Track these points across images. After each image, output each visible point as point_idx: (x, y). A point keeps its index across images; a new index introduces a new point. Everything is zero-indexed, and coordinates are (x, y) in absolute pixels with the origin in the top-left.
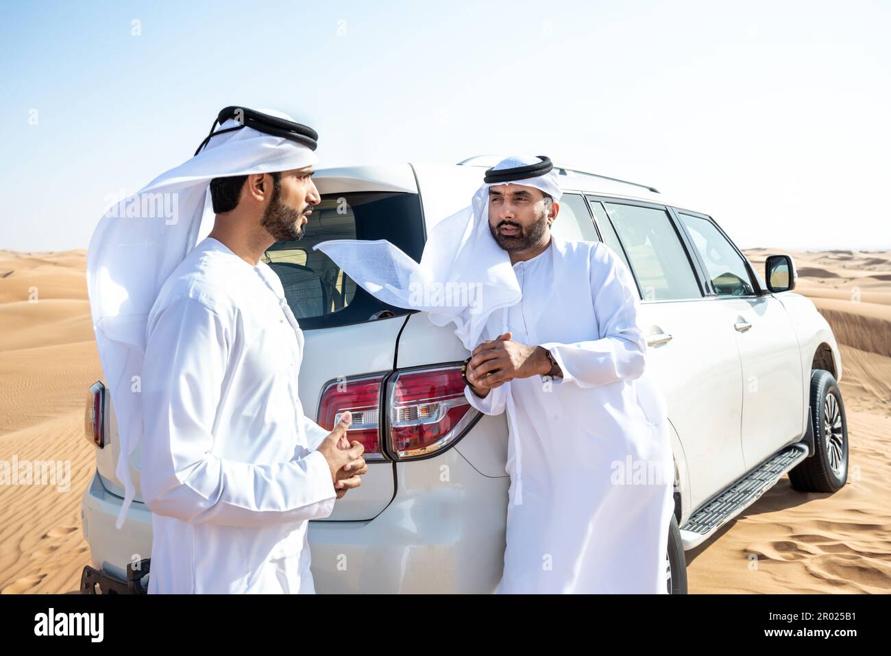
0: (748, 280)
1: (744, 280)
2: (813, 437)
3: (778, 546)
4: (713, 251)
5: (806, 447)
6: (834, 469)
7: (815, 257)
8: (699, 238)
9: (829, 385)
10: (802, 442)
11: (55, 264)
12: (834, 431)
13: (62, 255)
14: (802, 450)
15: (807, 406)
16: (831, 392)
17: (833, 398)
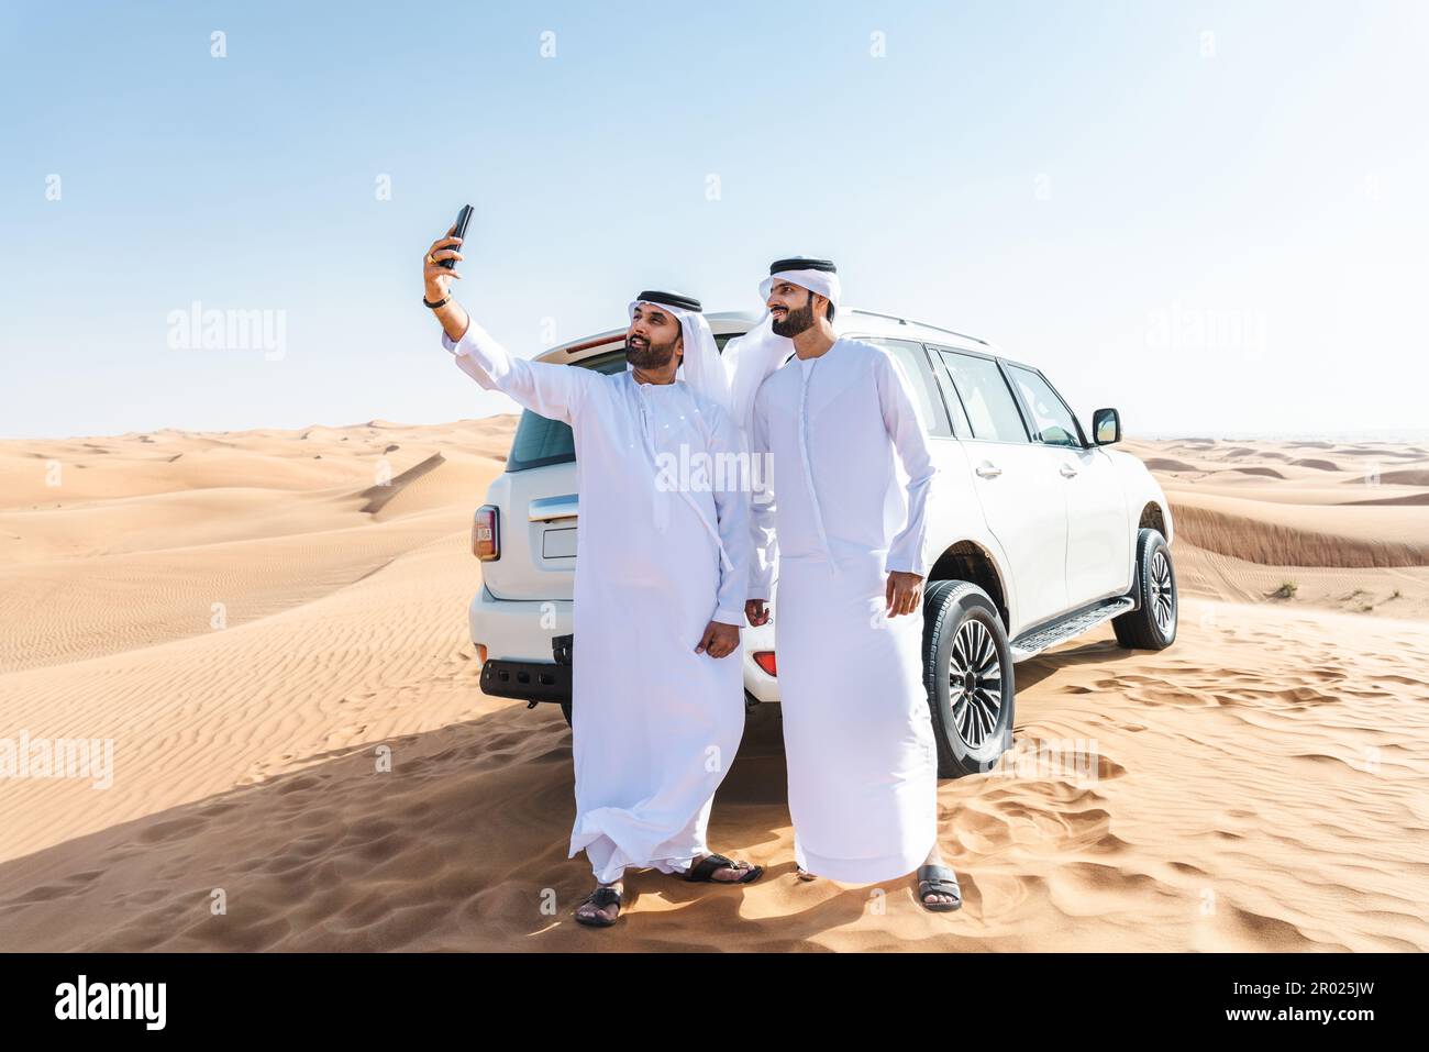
0: (1074, 434)
1: (1070, 432)
2: (1139, 591)
3: (1100, 684)
4: (1041, 404)
5: (1132, 601)
6: (1161, 626)
7: (1168, 446)
8: (1028, 392)
9: (1158, 543)
10: (1127, 595)
11: (233, 446)
12: (1163, 591)
13: (240, 435)
14: (1128, 602)
15: (1134, 561)
16: (1160, 551)
17: (1162, 557)
